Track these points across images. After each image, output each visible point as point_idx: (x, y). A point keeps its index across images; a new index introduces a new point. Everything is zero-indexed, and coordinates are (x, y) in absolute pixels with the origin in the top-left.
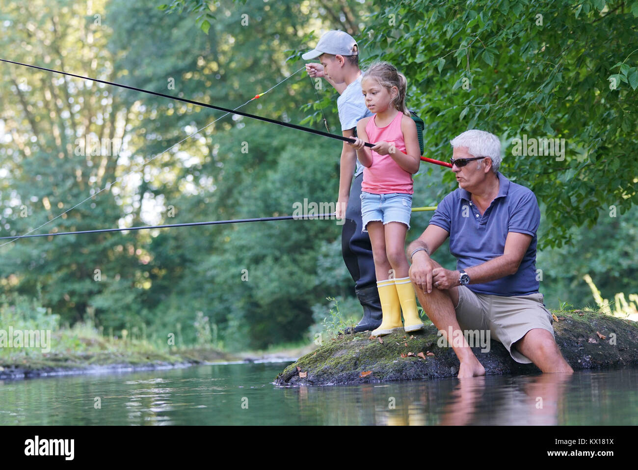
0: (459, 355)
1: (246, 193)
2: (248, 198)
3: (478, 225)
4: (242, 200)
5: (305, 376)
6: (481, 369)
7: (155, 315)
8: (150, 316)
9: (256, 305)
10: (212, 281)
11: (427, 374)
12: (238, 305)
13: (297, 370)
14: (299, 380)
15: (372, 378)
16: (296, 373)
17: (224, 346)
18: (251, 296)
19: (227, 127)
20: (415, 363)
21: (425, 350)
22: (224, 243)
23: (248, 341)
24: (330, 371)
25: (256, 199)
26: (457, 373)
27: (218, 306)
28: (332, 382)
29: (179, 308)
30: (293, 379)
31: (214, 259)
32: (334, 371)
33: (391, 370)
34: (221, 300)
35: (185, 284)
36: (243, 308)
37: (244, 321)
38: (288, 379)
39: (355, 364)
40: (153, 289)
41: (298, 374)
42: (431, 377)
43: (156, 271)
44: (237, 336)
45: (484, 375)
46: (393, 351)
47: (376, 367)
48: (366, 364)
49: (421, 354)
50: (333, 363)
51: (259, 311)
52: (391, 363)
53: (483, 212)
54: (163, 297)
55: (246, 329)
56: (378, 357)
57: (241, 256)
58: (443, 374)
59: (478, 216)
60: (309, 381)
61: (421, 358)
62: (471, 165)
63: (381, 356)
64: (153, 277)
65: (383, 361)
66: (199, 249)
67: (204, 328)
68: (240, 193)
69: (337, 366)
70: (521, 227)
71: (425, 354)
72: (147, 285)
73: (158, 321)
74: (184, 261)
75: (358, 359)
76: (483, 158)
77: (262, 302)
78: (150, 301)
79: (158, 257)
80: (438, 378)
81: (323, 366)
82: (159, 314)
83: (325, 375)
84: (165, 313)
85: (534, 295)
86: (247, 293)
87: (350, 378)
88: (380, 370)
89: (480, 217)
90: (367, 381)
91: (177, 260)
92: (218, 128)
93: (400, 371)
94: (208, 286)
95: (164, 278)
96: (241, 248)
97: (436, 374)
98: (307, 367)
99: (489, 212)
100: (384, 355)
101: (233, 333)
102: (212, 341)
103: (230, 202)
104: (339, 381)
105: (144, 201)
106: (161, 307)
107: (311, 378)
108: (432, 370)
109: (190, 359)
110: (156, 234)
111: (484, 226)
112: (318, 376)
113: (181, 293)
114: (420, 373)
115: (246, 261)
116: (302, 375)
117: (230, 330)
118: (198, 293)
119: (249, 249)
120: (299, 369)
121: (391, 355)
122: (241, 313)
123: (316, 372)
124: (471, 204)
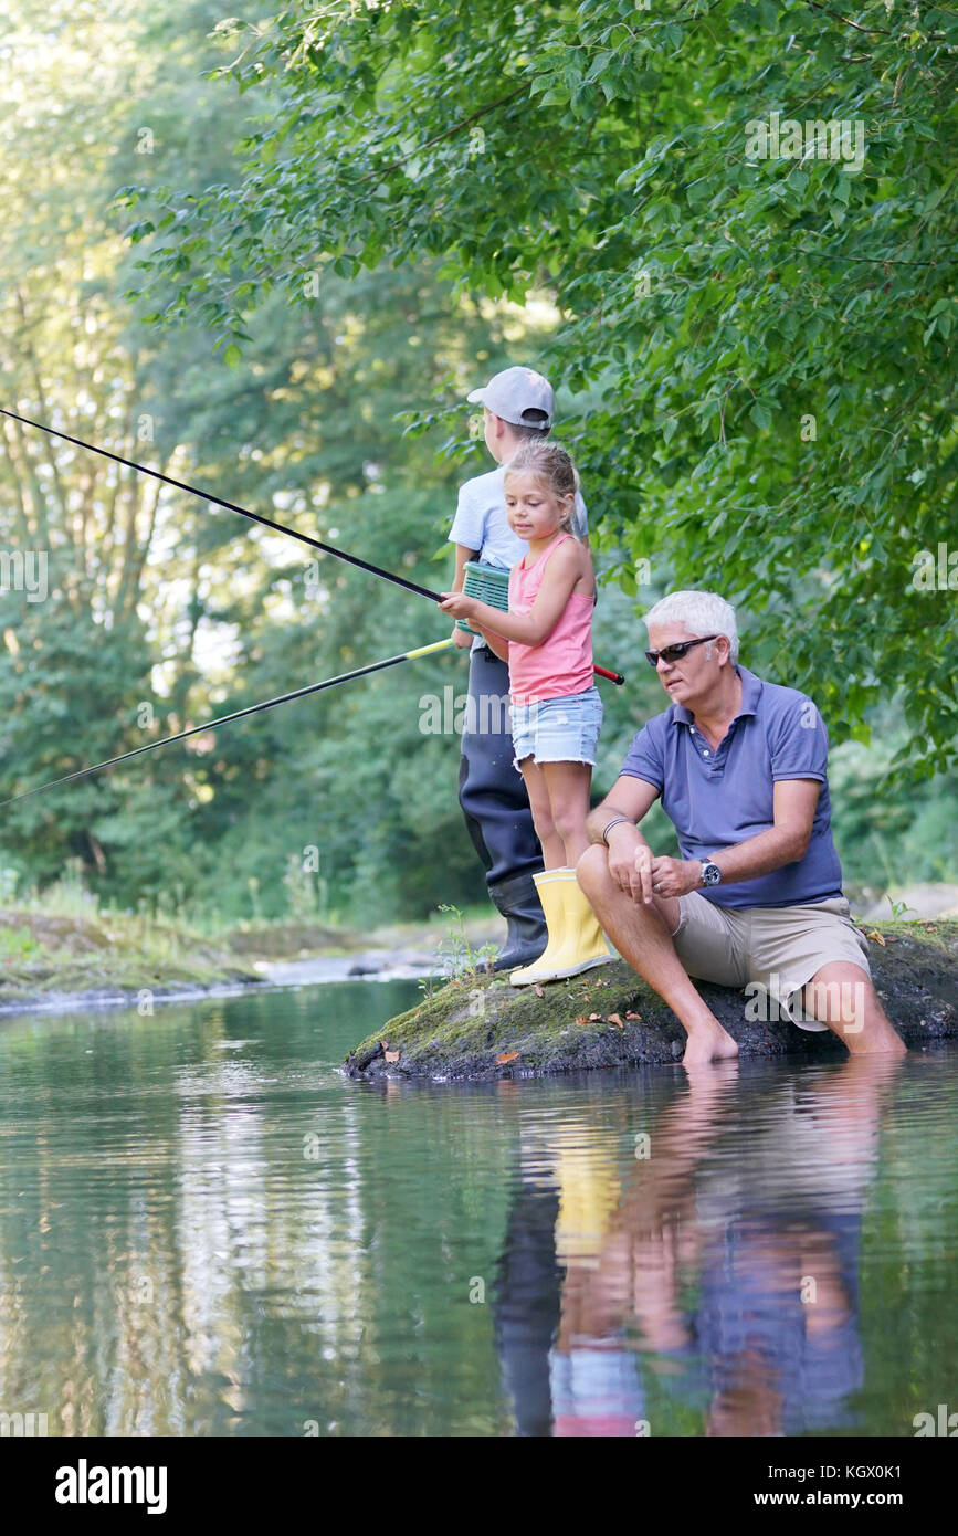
0: (686, 1022)
1: (388, 621)
2: (392, 630)
3: (709, 770)
4: (378, 634)
5: (396, 1059)
6: (730, 1046)
7: (219, 854)
8: (209, 856)
9: (409, 835)
10: (326, 786)
11: (625, 1057)
12: (375, 834)
13: (381, 1047)
14: (384, 1067)
15: (519, 1065)
16: (379, 1053)
17: (342, 919)
18: (398, 818)
19: (353, 492)
20: (602, 1035)
21: (622, 1009)
22: (346, 715)
23: (395, 901)
24: (441, 1051)
25: (406, 632)
26: (683, 1052)
27: (339, 838)
28: (444, 1075)
29: (264, 841)
30: (374, 1065)
31: (328, 747)
32: (448, 1051)
33: (555, 1050)
34: (344, 823)
35: (274, 793)
36: (383, 841)
37: (386, 865)
38: (364, 1065)
39: (490, 1037)
40: (215, 805)
41: (383, 1055)
42: (634, 1063)
43: (220, 767)
44: (374, 893)
45: (736, 1057)
46: (562, 1011)
47: (526, 1044)
48: (510, 1038)
49: (616, 1018)
50: (448, 1035)
51: (414, 847)
52: (555, 1036)
53: (716, 746)
54: (233, 818)
55: (391, 881)
56: (530, 1024)
57: (378, 740)
58: (656, 1056)
59: (706, 753)
60: (401, 1070)
61: (615, 1024)
62: (694, 654)
63: (539, 1020)
64: (214, 780)
65: (542, 1032)
66: (299, 727)
67: (302, 887)
68: (378, 621)
69: (454, 1040)
70: (796, 768)
71: (623, 1017)
72: (206, 794)
73: (223, 865)
74: (273, 750)
75: (494, 1027)
76: (713, 637)
77: (418, 830)
78: (208, 827)
79: (224, 740)
80: (646, 1063)
81: (429, 1040)
82: (227, 852)
83: (432, 1059)
84: (238, 847)
85: (830, 902)
86: (391, 813)
87: (477, 1066)
88: (535, 1050)
89: (711, 755)
90: (509, 1072)
91: (260, 747)
92: (337, 493)
93: (573, 1052)
94: (321, 797)
95: (235, 782)
96: (380, 726)
97: (642, 1056)
98: (401, 1040)
99: (728, 743)
100: (545, 1019)
101: (365, 890)
102: (317, 909)
103: (359, 639)
104: (457, 1071)
105: (197, 634)
106: (229, 838)
107: (405, 1065)
108: (635, 1050)
109: (240, 972)
110: (220, 697)
111: (720, 773)
112: (419, 1061)
113: (268, 811)
114: (611, 1055)
115: (389, 752)
116: (391, 1057)
117: (359, 884)
118: (299, 812)
119: (395, 728)
120: (385, 1046)
121: (557, 1020)
122: (380, 851)
123: (415, 1051)
124: (692, 731)
